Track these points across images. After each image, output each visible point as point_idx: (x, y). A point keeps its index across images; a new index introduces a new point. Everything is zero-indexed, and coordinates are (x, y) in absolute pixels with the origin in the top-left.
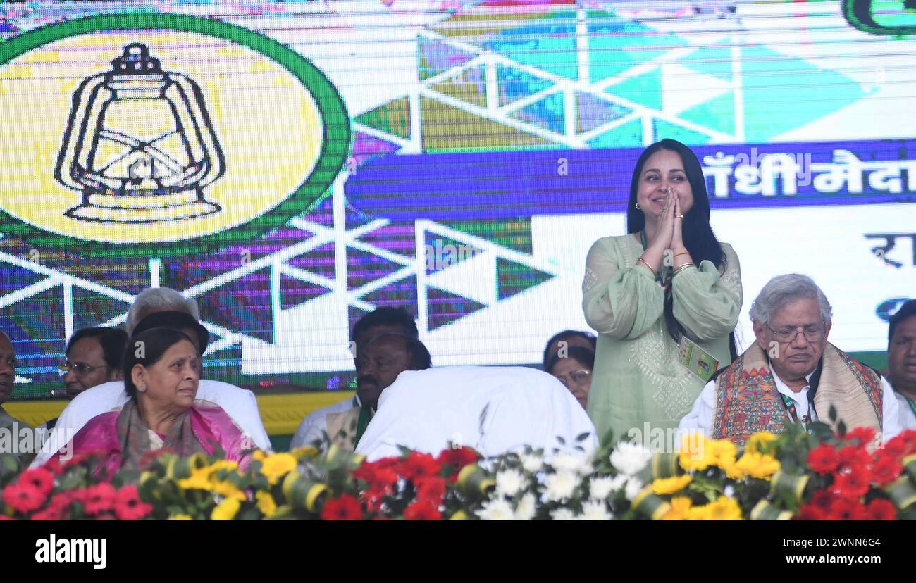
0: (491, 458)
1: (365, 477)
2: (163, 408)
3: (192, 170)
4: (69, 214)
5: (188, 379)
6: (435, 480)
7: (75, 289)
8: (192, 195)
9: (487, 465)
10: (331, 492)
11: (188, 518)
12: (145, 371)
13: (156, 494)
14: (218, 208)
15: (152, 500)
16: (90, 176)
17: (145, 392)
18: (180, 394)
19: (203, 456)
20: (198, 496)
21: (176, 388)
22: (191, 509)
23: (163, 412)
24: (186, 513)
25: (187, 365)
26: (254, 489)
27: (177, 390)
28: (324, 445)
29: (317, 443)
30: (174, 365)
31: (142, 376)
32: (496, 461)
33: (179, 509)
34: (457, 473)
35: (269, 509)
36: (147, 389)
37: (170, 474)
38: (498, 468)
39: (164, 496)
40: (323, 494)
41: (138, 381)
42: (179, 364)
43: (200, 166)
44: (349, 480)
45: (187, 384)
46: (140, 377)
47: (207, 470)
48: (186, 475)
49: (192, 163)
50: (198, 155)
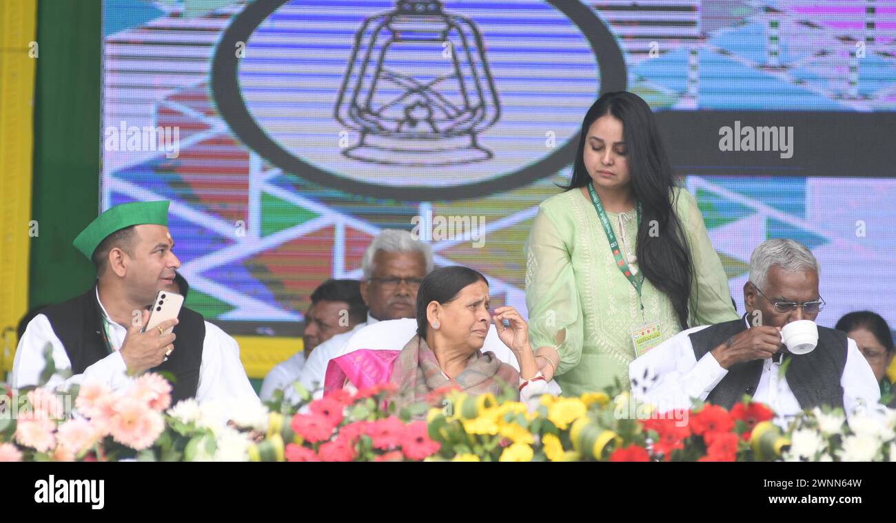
0: (786, 416)
1: (656, 428)
2: (455, 347)
3: (467, 115)
4: (346, 153)
5: (482, 320)
6: (727, 436)
7: (349, 230)
8: (466, 141)
9: (781, 422)
10: (619, 440)
11: (475, 459)
12: (440, 308)
13: (444, 432)
14: (490, 155)
15: (440, 439)
16: (368, 116)
17: (439, 330)
18: (473, 334)
19: (491, 396)
20: (486, 439)
21: (471, 327)
22: (478, 449)
23: (454, 351)
24: (473, 452)
25: (482, 306)
26: (541, 433)
27: (471, 330)
28: (615, 392)
29: (609, 390)
30: (470, 306)
31: (437, 314)
32: (792, 420)
33: (466, 448)
34: (749, 431)
35: (556, 453)
36: (440, 328)
37: (458, 414)
38: (792, 427)
39: (451, 435)
40: (611, 443)
41: (432, 319)
42: (475, 305)
43: (474, 111)
44: (638, 430)
45: (482, 326)
46: (434, 314)
47: (495, 412)
48: (472, 415)
49: (467, 107)
50: (474, 101)
